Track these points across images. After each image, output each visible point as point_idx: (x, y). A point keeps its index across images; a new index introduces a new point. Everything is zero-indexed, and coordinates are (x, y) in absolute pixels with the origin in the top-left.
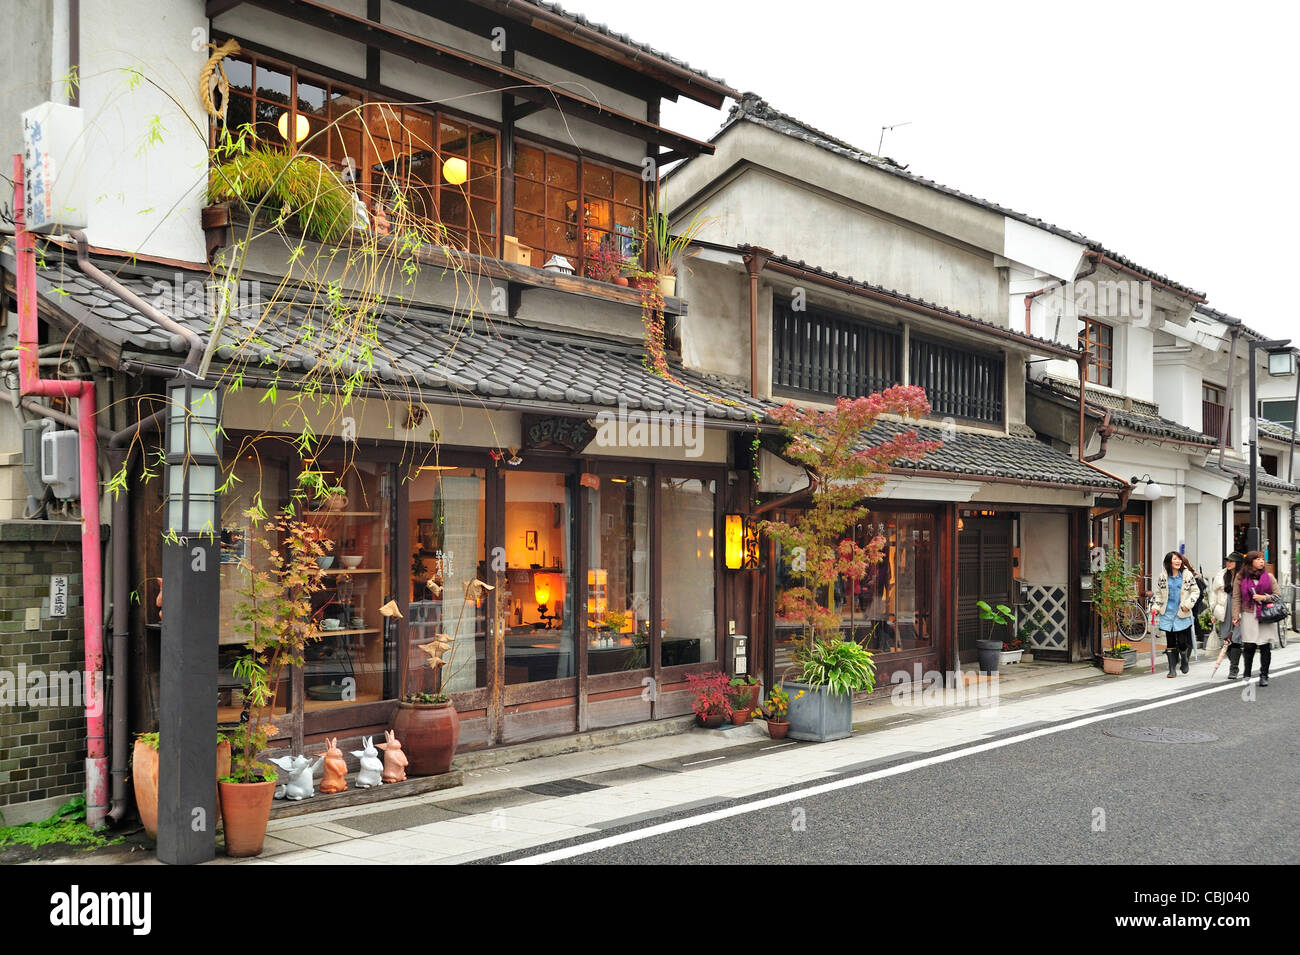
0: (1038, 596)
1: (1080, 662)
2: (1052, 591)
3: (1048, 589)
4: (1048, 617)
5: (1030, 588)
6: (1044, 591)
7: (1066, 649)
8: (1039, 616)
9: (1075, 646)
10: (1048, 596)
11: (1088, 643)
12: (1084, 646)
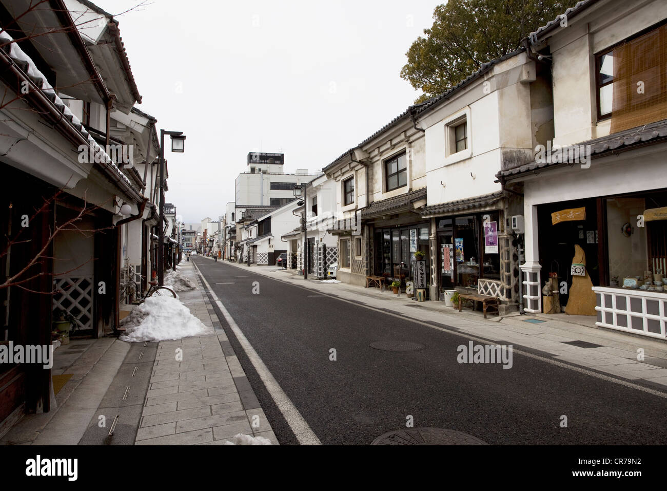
0: (66, 286)
1: (104, 336)
2: (79, 283)
3: (75, 280)
4: (75, 303)
5: (58, 281)
6: (71, 282)
7: (91, 328)
8: (67, 303)
9: (100, 324)
10: (76, 286)
11: (110, 320)
12: (107, 324)
